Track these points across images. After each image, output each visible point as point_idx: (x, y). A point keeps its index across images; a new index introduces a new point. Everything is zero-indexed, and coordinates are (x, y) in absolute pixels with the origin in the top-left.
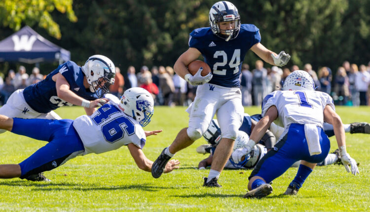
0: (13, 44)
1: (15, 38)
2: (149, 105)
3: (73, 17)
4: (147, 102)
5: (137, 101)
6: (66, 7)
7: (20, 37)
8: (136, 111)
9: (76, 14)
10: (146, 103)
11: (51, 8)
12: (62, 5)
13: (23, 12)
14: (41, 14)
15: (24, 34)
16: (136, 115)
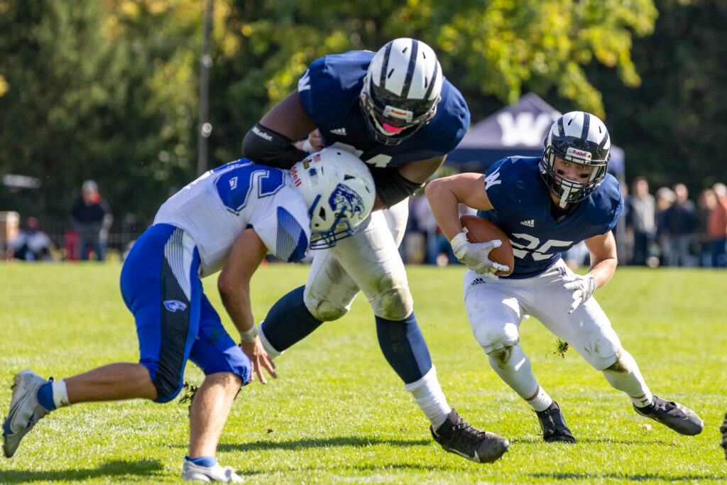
0: (499, 131)
1: (505, 119)
2: (358, 209)
3: (631, 76)
4: (360, 202)
5: (340, 185)
6: (618, 55)
7: (515, 116)
8: (324, 203)
9: (638, 69)
10: (355, 202)
11: (585, 56)
12: (609, 49)
13: (525, 63)
14: (562, 68)
15: (525, 110)
16: (317, 211)
